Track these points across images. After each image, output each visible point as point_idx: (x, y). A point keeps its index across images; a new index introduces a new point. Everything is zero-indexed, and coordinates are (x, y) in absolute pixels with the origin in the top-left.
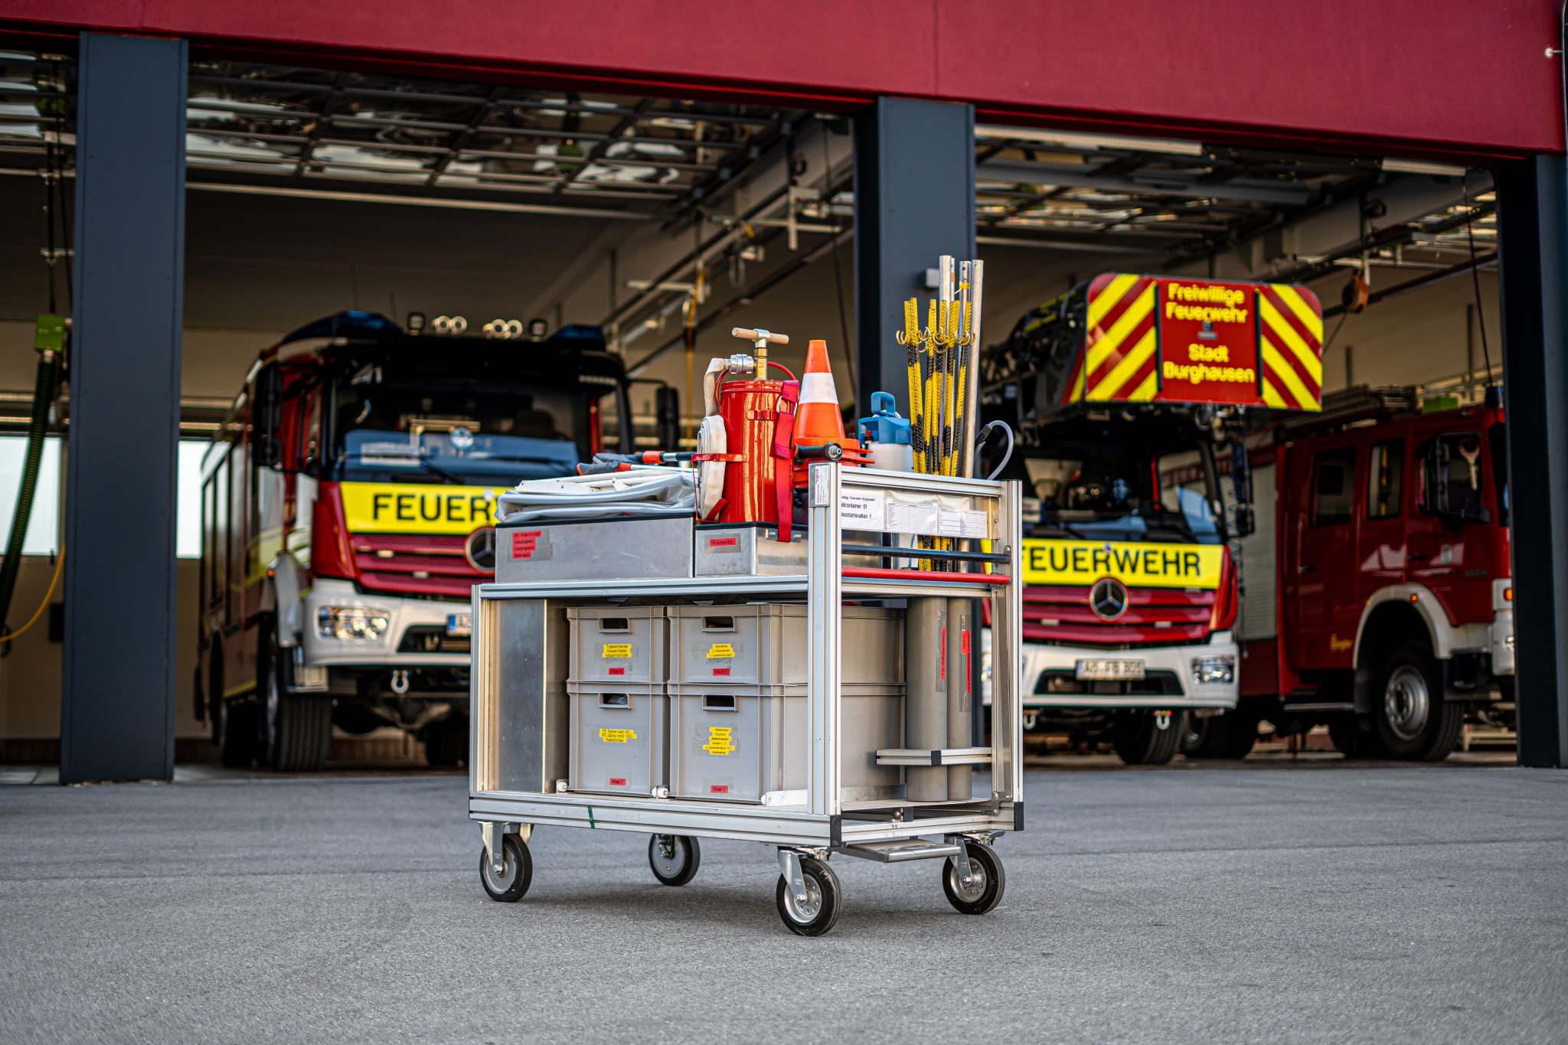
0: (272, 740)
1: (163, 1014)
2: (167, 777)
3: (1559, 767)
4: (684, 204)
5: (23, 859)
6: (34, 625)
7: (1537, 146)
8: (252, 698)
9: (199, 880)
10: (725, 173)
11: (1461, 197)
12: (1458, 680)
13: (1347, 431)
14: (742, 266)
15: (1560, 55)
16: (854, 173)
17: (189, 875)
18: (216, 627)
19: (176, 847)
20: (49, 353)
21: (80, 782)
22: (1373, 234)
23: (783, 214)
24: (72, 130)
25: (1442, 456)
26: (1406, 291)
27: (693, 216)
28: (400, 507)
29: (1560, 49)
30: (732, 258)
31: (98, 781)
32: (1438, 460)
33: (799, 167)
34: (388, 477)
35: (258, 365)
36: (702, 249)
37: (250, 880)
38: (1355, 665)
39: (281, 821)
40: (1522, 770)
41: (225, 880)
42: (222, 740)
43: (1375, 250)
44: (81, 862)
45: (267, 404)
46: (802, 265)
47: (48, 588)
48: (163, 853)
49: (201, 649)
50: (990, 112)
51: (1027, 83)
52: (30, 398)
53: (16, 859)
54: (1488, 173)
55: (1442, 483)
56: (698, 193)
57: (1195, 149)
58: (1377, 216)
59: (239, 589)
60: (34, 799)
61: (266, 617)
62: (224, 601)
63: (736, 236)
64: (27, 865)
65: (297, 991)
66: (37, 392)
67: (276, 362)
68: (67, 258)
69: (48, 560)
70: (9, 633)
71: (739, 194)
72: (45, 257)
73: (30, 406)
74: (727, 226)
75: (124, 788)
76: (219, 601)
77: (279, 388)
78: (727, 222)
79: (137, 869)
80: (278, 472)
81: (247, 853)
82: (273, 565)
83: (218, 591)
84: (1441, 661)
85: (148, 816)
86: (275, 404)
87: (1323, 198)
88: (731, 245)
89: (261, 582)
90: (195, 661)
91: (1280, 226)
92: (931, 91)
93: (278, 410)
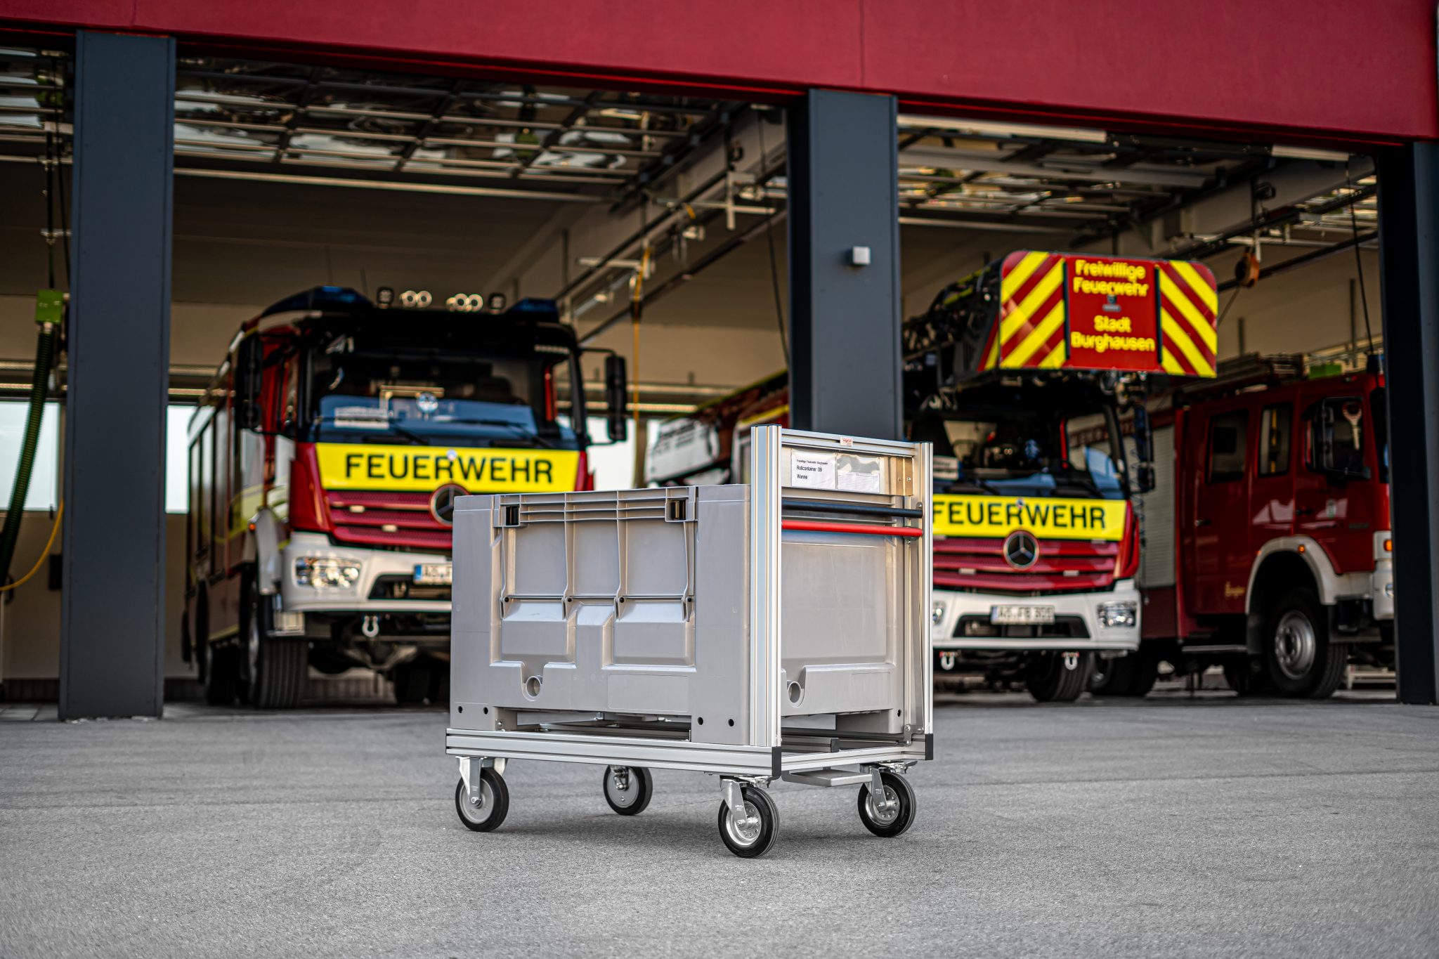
0: (253, 680)
1: (154, 931)
2: (157, 714)
4: (631, 188)
5: (25, 789)
6: (35, 575)
7: (1413, 133)
8: (235, 642)
9: (187, 809)
10: (668, 160)
11: (1344, 180)
12: (1342, 624)
13: (1240, 395)
14: (684, 245)
16: (787, 158)
17: (177, 804)
18: (202, 577)
19: (165, 778)
20: (48, 325)
21: (77, 718)
22: (1264, 215)
23: (722, 197)
24: (69, 121)
25: (1327, 419)
26: (1294, 267)
27: (639, 198)
28: (370, 466)
30: (675, 238)
31: (94, 717)
32: (1324, 422)
33: (736, 154)
34: (360, 438)
35: (241, 336)
36: (647, 229)
37: (234, 808)
38: (1247, 610)
39: (261, 754)
40: (1401, 706)
41: (210, 808)
42: (208, 680)
43: (1265, 229)
44: (78, 792)
45: (248, 371)
46: (739, 243)
47: (48, 540)
48: (154, 784)
49: (189, 596)
50: (912, 103)
51: (945, 76)
52: (31, 366)
53: (19, 789)
54: (1369, 158)
55: (1328, 444)
56: (644, 178)
57: (1100, 137)
58: (1267, 198)
59: (222, 541)
60: (36, 734)
61: (247, 567)
62: (209, 553)
63: (677, 217)
64: (28, 794)
65: (276, 911)
66: (38, 362)
67: (256, 335)
68: (65, 238)
69: (48, 515)
70: (12, 582)
71: (681, 178)
72: (44, 237)
73: (31, 374)
74: (670, 208)
75: (117, 724)
76: (205, 552)
77: (259, 357)
78: (671, 204)
79: (130, 798)
80: (258, 433)
81: (231, 784)
82: (254, 519)
83: (204, 543)
84: (1326, 607)
85: (140, 750)
86: (256, 372)
87: (1217, 181)
88: (674, 226)
89: (243, 535)
90: (183, 608)
91: (1178, 207)
92: (857, 84)
93: (258, 378)
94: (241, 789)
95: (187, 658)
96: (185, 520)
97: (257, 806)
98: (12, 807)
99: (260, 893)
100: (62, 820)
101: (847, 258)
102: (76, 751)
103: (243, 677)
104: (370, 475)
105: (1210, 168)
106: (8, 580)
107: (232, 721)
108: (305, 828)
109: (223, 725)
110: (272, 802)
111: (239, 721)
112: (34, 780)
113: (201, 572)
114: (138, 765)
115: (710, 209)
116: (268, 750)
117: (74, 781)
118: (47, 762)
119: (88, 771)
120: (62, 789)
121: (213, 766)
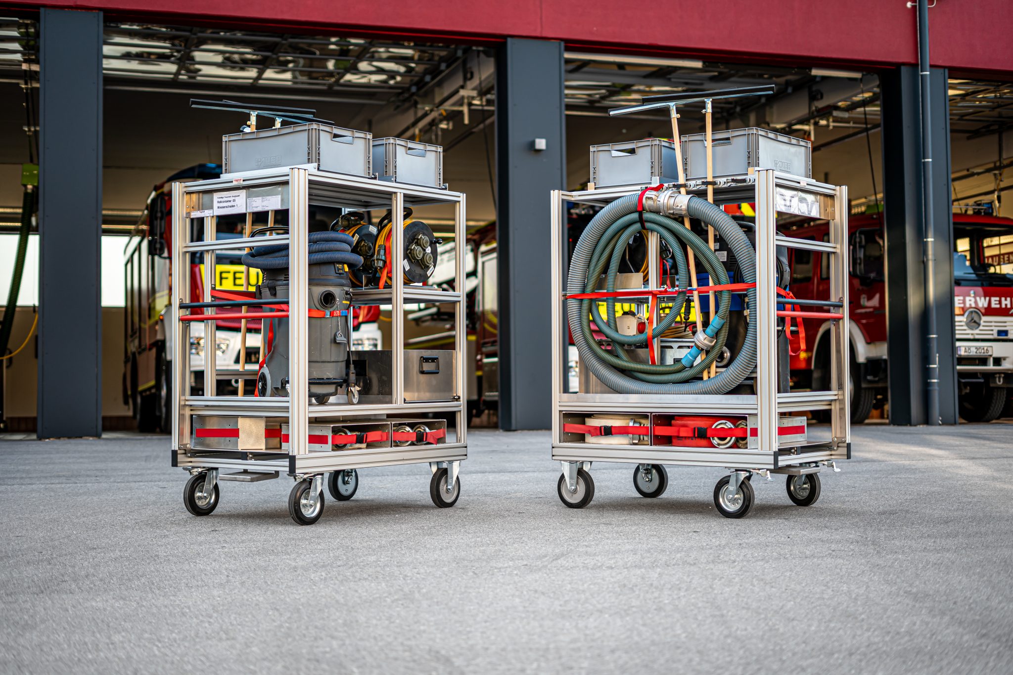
0: (164, 415)
1: (73, 537)
2: (98, 436)
3: (911, 425)
4: (406, 95)
5: (13, 476)
6: (24, 348)
7: (901, 60)
8: (153, 391)
9: (105, 485)
10: (428, 78)
11: (860, 90)
12: (869, 375)
13: (814, 226)
14: (440, 133)
15: (916, 6)
16: (495, 83)
17: (100, 482)
18: (134, 350)
19: (96, 470)
20: (30, 187)
21: (48, 438)
22: (816, 110)
23: (460, 103)
24: (36, 61)
25: (860, 242)
26: (834, 144)
27: (413, 102)
28: (235, 278)
29: (916, 2)
30: (434, 128)
31: (59, 438)
32: (858, 245)
33: (469, 75)
34: (228, 261)
35: (153, 194)
36: (418, 120)
37: (132, 484)
38: (813, 367)
39: (157, 457)
40: (892, 427)
41: (119, 484)
42: (138, 417)
43: (817, 119)
44: (44, 477)
45: (156, 219)
46: (472, 133)
47: (32, 325)
48: (88, 473)
49: (126, 362)
50: (572, 45)
51: (595, 29)
52: (20, 211)
53: (9, 476)
54: (876, 76)
55: (860, 259)
56: (414, 89)
57: (698, 64)
58: (818, 100)
59: (146, 326)
60: (23, 447)
61: (160, 343)
62: (138, 334)
63: (434, 114)
64: (15, 478)
65: (140, 529)
66: (24, 208)
67: (162, 193)
68: (36, 132)
69: (32, 309)
70: (11, 353)
71: (437, 90)
72: (26, 131)
73: (20, 216)
74: (427, 111)
75: (73, 441)
76: (135, 333)
77: (164, 209)
78: (427, 108)
79: (73, 479)
80: (165, 258)
81: (134, 472)
82: (163, 312)
83: (135, 328)
84: (860, 364)
85: (84, 455)
86: (161, 219)
87: (786, 89)
88: (433, 120)
89: (156, 323)
90: (122, 371)
91: (764, 105)
92: (538, 34)
93: (163, 222)
94: (139, 475)
95: (126, 402)
96: (123, 311)
97: (146, 483)
98: (4, 484)
99: (133, 522)
100: (33, 490)
101: (531, 147)
102: (45, 456)
103: (158, 414)
104: (235, 284)
105: (782, 80)
106: (8, 352)
107: (144, 439)
108: (170, 494)
109: (138, 442)
110: (155, 481)
111: (149, 439)
112: (18, 471)
113: (133, 347)
114: (81, 463)
115: (453, 111)
116: (162, 455)
117: (42, 472)
118: (27, 462)
119: (51, 466)
120: (35, 475)
121: (126, 463)
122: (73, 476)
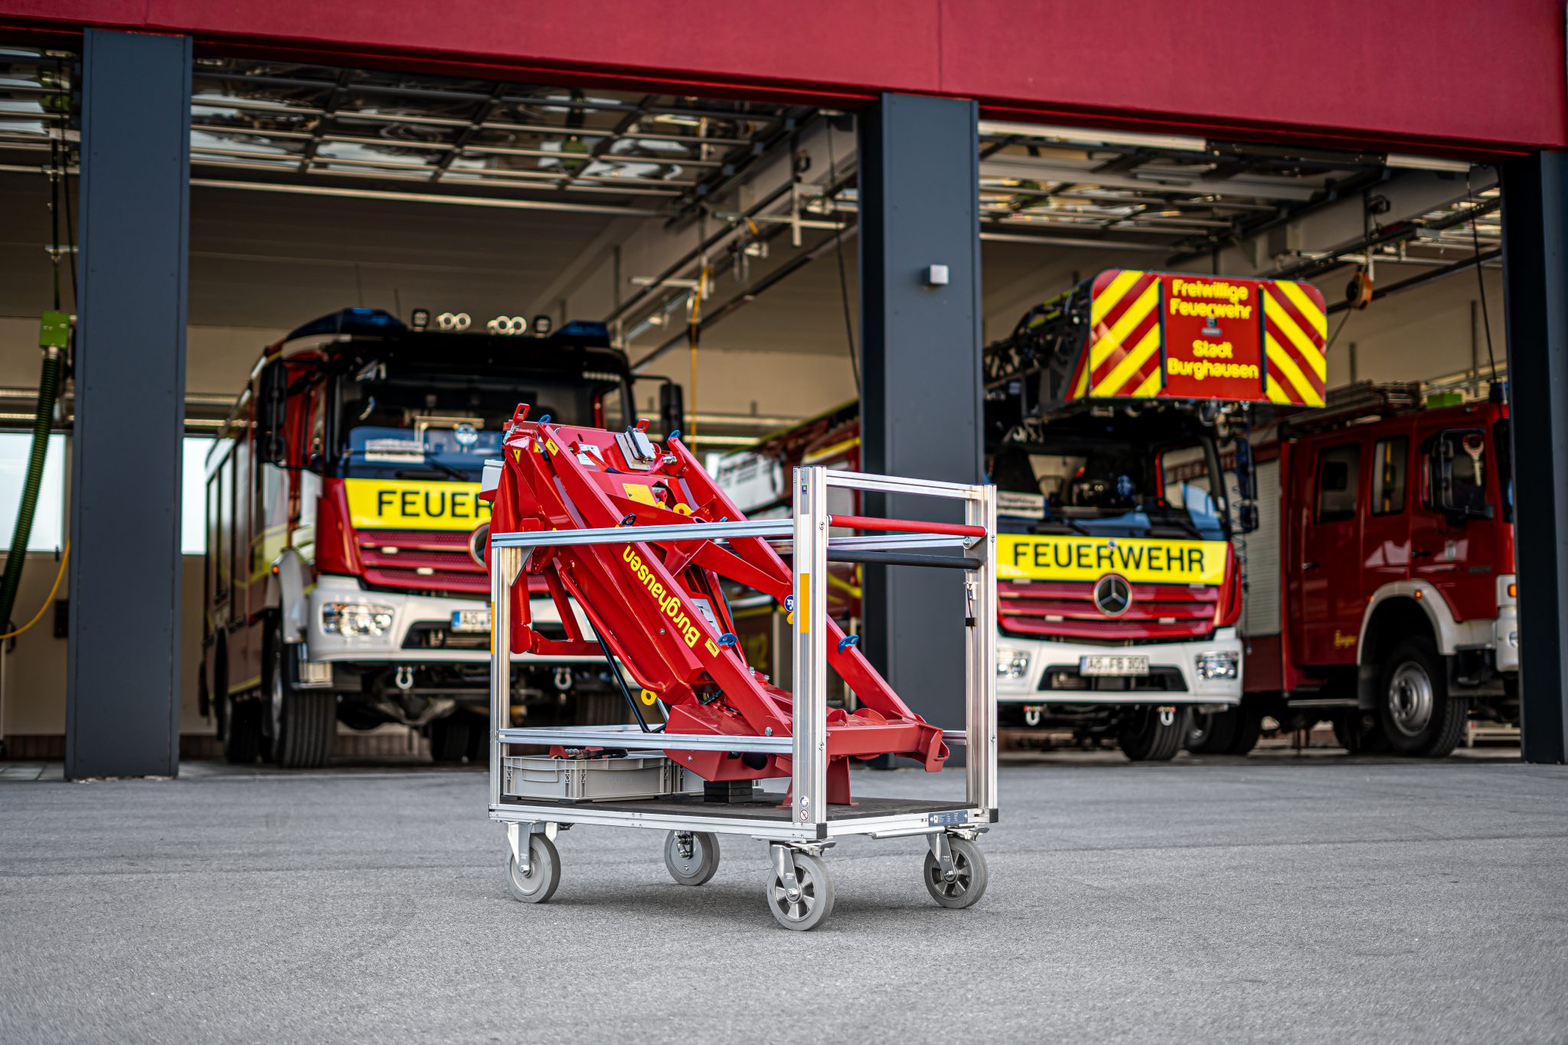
0: (277, 736)
2: (172, 773)
4: (689, 200)
5: (28, 855)
6: (39, 622)
7: (1541, 141)
8: (257, 695)
9: (204, 876)
10: (729, 170)
11: (1465, 193)
12: (1462, 676)
13: (1352, 427)
14: (746, 263)
16: (858, 169)
18: (221, 624)
19: (181, 843)
20: (53, 350)
21: (85, 777)
22: (1377, 230)
23: (787, 211)
26: (1408, 287)
28: (404, 503)
30: (736, 255)
31: (103, 777)
32: (1443, 456)
33: (803, 164)
34: (392, 474)
35: (263, 362)
36: (706, 246)
37: (255, 876)
40: (1526, 766)
41: (230, 876)
42: (227, 736)
43: (1379, 246)
45: (271, 401)
46: (806, 261)
47: (53, 584)
49: (206, 646)
50: (993, 107)
51: (1031, 80)
52: (35, 394)
54: (1492, 168)
56: (702, 190)
57: (1198, 145)
58: (1381, 212)
59: (243, 585)
60: (39, 795)
63: (739, 232)
64: (32, 860)
66: (42, 388)
69: (53, 556)
71: (743, 190)
72: (49, 253)
74: (731, 223)
75: (129, 784)
76: (224, 597)
77: (283, 385)
78: (731, 218)
79: (142, 865)
80: (282, 468)
81: (252, 849)
82: (277, 561)
83: (223, 588)
84: (1444, 657)
85: (153, 812)
86: (280, 401)
87: (1327, 194)
88: (735, 242)
89: (266, 579)
90: (199, 658)
91: (1284, 222)
92: (935, 87)
93: (282, 407)
96: (202, 561)
100: (69, 888)
101: (924, 278)
103: (265, 733)
104: (404, 513)
105: (1320, 179)
106: (9, 628)
109: (243, 785)
113: (220, 619)
114: (151, 828)
115: (775, 224)
116: (292, 812)
117: (82, 846)
118: (51, 825)
119: (96, 835)
120: (68, 854)
121: (233, 830)
122: (137, 857)
